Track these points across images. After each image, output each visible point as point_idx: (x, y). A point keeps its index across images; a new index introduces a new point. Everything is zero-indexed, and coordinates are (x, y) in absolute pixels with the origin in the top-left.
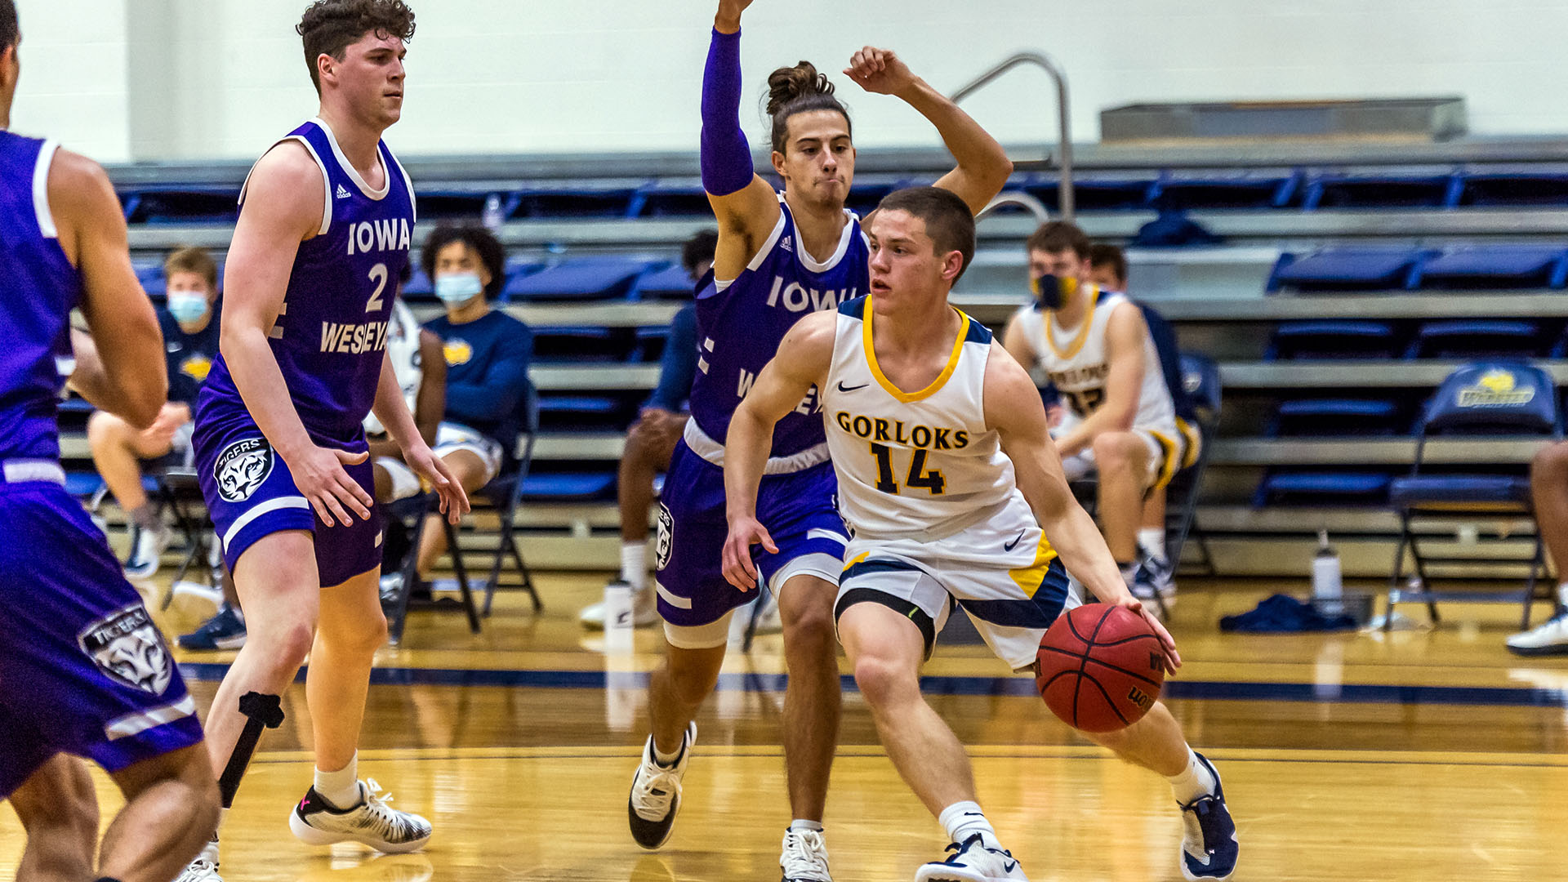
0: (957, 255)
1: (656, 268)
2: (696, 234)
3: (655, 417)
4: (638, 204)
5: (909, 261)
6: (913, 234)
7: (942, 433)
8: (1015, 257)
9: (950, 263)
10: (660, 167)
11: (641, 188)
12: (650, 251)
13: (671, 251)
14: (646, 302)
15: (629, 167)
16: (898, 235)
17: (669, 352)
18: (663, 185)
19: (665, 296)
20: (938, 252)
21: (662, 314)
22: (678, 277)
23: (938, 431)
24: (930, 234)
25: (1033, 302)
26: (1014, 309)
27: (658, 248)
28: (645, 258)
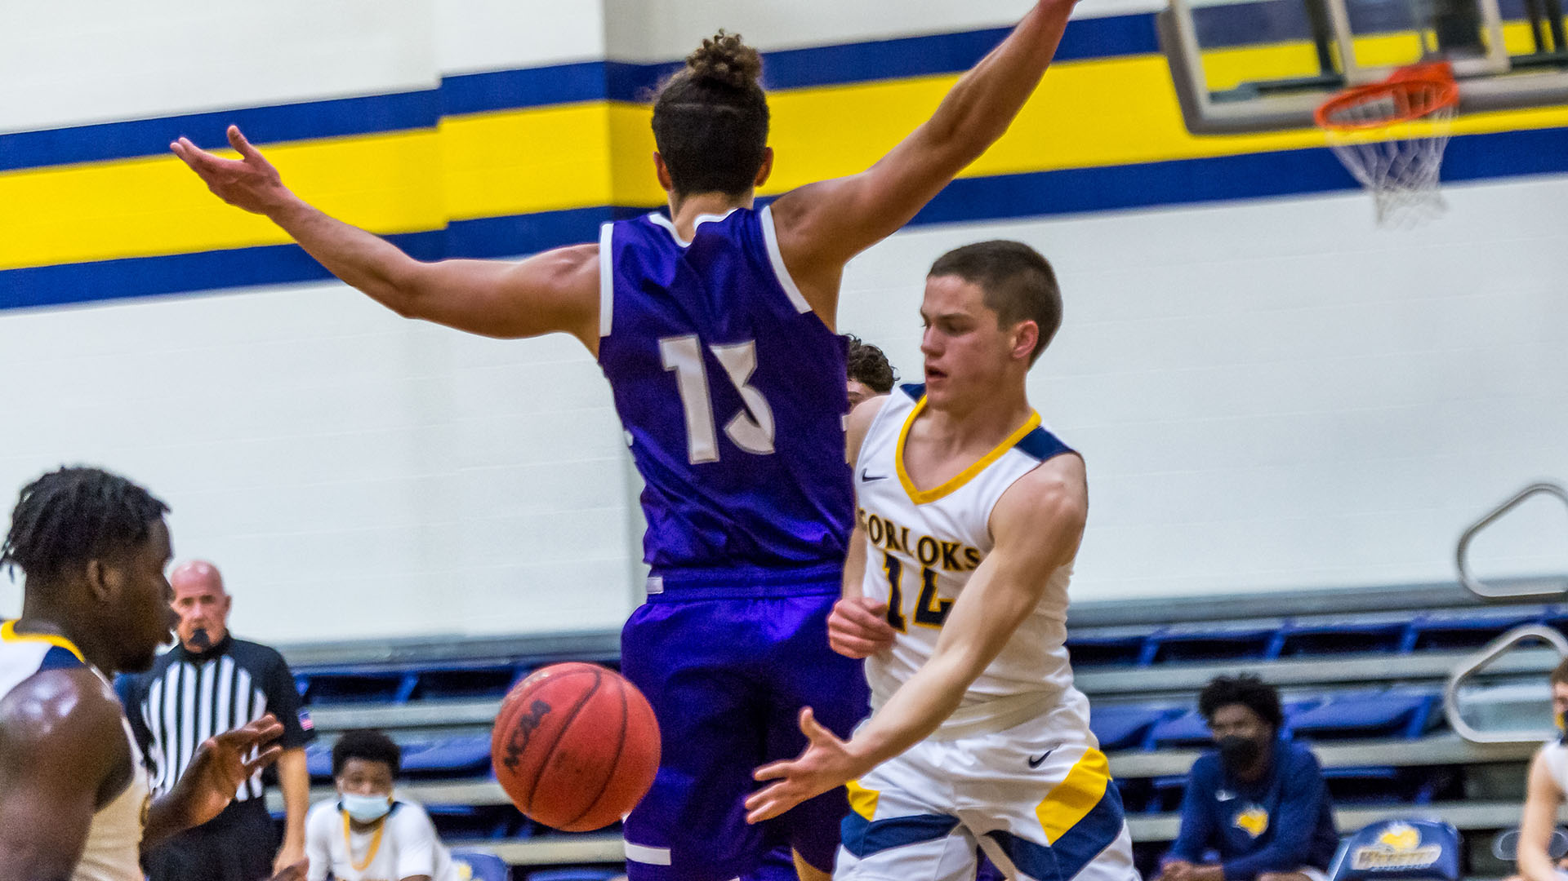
0: (1031, 326)
1: (1173, 715)
2: (1213, 681)
3: (1176, 869)
4: (1150, 651)
5: (965, 339)
6: (967, 307)
7: (950, 548)
8: (1539, 691)
9: (1022, 337)
10: (1171, 612)
11: (1153, 634)
12: (1166, 699)
13: (1186, 698)
14: (1161, 751)
15: (1140, 615)
16: (950, 310)
17: (1187, 801)
18: (1175, 631)
19: (1182, 744)
20: (1005, 321)
21: (1178, 764)
22: (1192, 724)
23: (945, 545)
24: (989, 304)
25: (1558, 738)
26: (1537, 745)
27: (1170, 696)
28: (1159, 706)
